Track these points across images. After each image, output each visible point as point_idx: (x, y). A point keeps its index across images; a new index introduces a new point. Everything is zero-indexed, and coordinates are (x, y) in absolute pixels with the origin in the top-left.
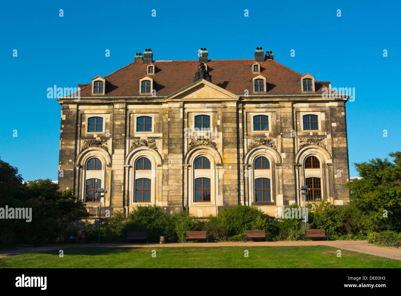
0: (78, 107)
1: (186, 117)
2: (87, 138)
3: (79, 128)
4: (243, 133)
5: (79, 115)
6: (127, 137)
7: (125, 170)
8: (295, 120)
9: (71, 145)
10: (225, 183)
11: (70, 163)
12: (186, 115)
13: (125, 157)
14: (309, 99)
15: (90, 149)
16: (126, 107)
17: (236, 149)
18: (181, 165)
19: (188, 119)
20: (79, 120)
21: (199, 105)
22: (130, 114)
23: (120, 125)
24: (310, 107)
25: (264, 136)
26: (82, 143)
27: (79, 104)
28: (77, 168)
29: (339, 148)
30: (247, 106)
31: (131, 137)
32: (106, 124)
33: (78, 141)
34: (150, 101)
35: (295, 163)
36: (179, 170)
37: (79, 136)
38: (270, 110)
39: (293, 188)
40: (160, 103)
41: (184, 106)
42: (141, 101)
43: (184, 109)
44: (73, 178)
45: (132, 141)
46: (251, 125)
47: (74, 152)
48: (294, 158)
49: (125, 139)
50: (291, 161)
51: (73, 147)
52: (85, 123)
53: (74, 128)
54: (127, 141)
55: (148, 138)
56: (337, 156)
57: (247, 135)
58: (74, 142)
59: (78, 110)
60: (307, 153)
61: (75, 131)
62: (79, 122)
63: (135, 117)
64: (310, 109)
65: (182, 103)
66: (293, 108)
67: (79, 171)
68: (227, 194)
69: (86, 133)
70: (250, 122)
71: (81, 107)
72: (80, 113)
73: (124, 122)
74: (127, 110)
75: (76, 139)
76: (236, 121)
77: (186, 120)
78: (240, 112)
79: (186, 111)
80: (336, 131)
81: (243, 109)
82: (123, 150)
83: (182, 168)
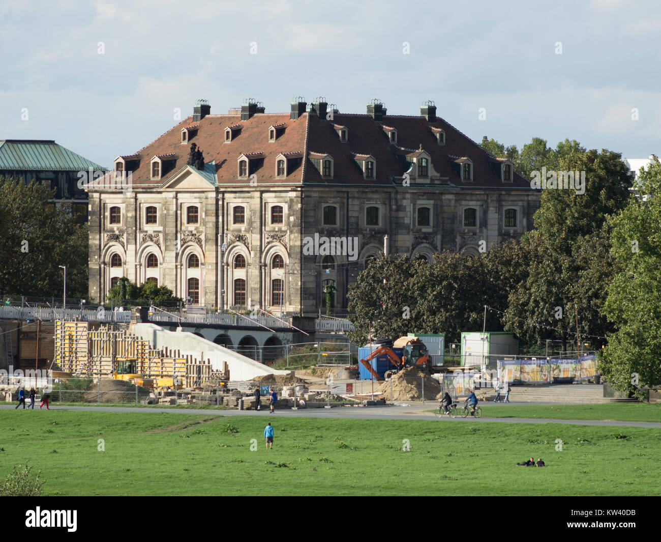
0: (100, 196)
1: (179, 208)
2: (109, 231)
3: (102, 220)
4: (223, 227)
5: (102, 205)
6: (138, 231)
7: (136, 269)
8: (263, 213)
9: (96, 239)
10: (206, 285)
11: (96, 260)
12: (179, 207)
13: (136, 253)
14: (272, 189)
15: (111, 244)
16: (136, 196)
17: (214, 247)
18: (174, 264)
19: (181, 210)
20: (102, 211)
21: (188, 195)
22: (140, 204)
23: (131, 217)
24: (276, 197)
25: (240, 231)
26: (105, 236)
27: (101, 193)
28: (102, 266)
29: (295, 246)
30: (227, 195)
31: (141, 231)
32: (123, 215)
33: (102, 234)
34: (151, 190)
35: (260, 262)
36: (173, 269)
37: (102, 229)
38: (245, 200)
39: (258, 291)
40: (160, 192)
41: (176, 196)
42: (144, 190)
43: (177, 199)
44: (98, 277)
45: (142, 235)
46: (231, 218)
47: (98, 247)
48: (260, 258)
49: (136, 233)
50: (258, 260)
51: (97, 242)
52: (108, 214)
53: (98, 220)
54: (138, 234)
55: (154, 232)
56: (292, 256)
57: (227, 230)
58: (98, 237)
59: (100, 200)
60: (272, 251)
61: (98, 224)
62: (102, 213)
63: (144, 207)
64: (276, 200)
65: (175, 193)
66: (261, 198)
67: (104, 268)
68: (207, 297)
69: (108, 225)
70: (230, 214)
71: (103, 196)
72: (102, 202)
73: (134, 213)
74: (136, 199)
75: (100, 233)
76: (215, 215)
77: (179, 212)
78: (220, 203)
79: (179, 202)
80: (293, 226)
81: (223, 199)
82: (134, 246)
83: (174, 267)
